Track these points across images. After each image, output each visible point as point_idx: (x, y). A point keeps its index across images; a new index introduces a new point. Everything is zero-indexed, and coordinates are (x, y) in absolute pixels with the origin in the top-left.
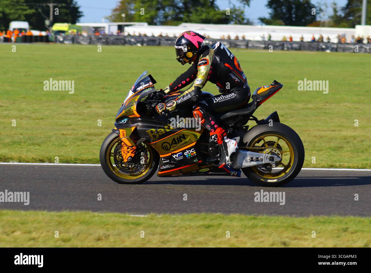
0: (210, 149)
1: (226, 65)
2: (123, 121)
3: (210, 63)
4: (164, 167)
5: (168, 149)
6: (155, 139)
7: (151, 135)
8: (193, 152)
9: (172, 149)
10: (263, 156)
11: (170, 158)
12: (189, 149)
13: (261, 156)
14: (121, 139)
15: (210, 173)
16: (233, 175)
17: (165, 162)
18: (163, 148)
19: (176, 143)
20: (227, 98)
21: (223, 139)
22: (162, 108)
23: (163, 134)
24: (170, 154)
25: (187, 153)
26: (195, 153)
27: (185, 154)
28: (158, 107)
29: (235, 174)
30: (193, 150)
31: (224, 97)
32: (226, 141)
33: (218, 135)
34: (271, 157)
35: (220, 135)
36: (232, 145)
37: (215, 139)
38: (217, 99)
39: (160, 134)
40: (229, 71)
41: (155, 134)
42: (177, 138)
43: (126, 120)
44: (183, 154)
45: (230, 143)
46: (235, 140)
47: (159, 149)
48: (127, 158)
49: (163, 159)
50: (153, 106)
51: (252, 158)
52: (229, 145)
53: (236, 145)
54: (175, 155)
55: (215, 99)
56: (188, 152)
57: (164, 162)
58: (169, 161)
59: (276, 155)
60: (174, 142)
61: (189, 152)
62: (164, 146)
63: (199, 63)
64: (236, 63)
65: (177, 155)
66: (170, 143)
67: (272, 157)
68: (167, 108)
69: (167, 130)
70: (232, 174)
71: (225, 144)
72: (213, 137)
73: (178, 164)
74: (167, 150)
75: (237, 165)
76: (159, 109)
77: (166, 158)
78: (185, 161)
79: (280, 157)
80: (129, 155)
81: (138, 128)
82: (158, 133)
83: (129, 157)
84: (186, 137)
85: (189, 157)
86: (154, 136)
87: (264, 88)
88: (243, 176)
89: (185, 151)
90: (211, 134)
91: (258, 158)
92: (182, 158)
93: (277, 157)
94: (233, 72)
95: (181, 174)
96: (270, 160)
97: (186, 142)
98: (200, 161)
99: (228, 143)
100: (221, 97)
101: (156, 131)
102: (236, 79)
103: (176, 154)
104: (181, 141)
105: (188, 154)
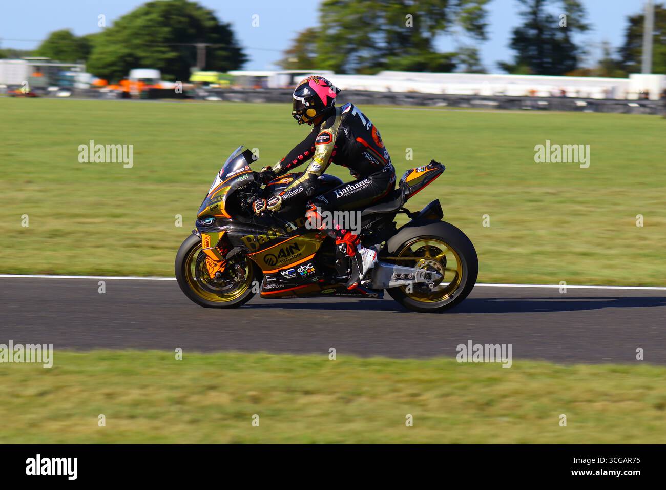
0: (337, 261)
1: (359, 140)
2: (207, 221)
3: (334, 140)
4: (269, 287)
5: (274, 263)
6: (254, 250)
7: (248, 244)
8: (310, 268)
9: (279, 264)
10: (415, 272)
11: (278, 275)
12: (305, 264)
13: (412, 271)
14: (204, 251)
15: (337, 294)
16: (372, 297)
17: (270, 280)
18: (267, 263)
19: (284, 255)
20: (356, 189)
21: (356, 250)
22: (261, 207)
23: (265, 243)
24: (277, 271)
25: (302, 270)
26: (313, 269)
27: (299, 270)
28: (256, 205)
29: (376, 296)
30: (310, 266)
31: (352, 188)
32: (361, 252)
33: (348, 243)
34: (426, 274)
35: (351, 244)
36: (369, 257)
37: (343, 250)
38: (341, 191)
39: (261, 242)
40: (363, 148)
41: (254, 243)
42: (287, 248)
43: (211, 220)
44: (296, 271)
45: (365, 255)
46: (374, 249)
47: (260, 263)
48: (214, 273)
49: (266, 276)
50: (249, 201)
51: (399, 275)
52: (365, 258)
53: (374, 257)
54: (284, 272)
55: (338, 192)
56: (302, 268)
57: (268, 280)
58: (275, 279)
59: (435, 270)
60: (282, 254)
61: (305, 268)
62: (268, 260)
63: (318, 138)
64: (374, 136)
65: (287, 271)
66: (277, 255)
67: (428, 274)
68: (268, 207)
69: (271, 237)
70: (370, 296)
71: (359, 257)
72: (340, 247)
73: (289, 283)
74: (272, 265)
75: (378, 285)
76: (256, 208)
77: (272, 276)
78: (299, 279)
79: (440, 274)
80: (216, 268)
81: (229, 232)
82: (258, 241)
83: (217, 272)
84: (299, 247)
85: (305, 274)
86: (253, 246)
87: (417, 172)
88: (387, 297)
89: (298, 266)
90: (337, 243)
91: (407, 275)
92: (294, 275)
93: (437, 273)
94: (368, 150)
95: (295, 296)
96: (426, 278)
97: (300, 254)
98: (322, 281)
99: (363, 254)
100: (347, 188)
101: (256, 238)
102: (373, 160)
103: (285, 270)
104: (293, 253)
105: (304, 271)
